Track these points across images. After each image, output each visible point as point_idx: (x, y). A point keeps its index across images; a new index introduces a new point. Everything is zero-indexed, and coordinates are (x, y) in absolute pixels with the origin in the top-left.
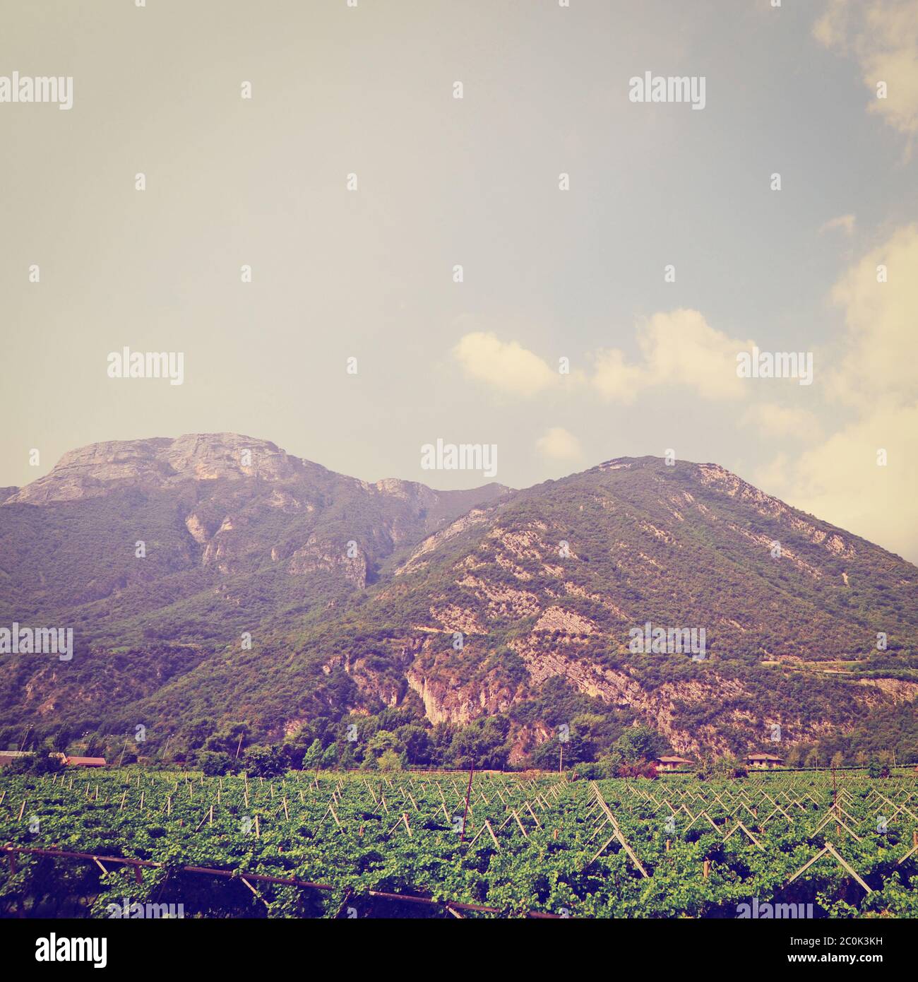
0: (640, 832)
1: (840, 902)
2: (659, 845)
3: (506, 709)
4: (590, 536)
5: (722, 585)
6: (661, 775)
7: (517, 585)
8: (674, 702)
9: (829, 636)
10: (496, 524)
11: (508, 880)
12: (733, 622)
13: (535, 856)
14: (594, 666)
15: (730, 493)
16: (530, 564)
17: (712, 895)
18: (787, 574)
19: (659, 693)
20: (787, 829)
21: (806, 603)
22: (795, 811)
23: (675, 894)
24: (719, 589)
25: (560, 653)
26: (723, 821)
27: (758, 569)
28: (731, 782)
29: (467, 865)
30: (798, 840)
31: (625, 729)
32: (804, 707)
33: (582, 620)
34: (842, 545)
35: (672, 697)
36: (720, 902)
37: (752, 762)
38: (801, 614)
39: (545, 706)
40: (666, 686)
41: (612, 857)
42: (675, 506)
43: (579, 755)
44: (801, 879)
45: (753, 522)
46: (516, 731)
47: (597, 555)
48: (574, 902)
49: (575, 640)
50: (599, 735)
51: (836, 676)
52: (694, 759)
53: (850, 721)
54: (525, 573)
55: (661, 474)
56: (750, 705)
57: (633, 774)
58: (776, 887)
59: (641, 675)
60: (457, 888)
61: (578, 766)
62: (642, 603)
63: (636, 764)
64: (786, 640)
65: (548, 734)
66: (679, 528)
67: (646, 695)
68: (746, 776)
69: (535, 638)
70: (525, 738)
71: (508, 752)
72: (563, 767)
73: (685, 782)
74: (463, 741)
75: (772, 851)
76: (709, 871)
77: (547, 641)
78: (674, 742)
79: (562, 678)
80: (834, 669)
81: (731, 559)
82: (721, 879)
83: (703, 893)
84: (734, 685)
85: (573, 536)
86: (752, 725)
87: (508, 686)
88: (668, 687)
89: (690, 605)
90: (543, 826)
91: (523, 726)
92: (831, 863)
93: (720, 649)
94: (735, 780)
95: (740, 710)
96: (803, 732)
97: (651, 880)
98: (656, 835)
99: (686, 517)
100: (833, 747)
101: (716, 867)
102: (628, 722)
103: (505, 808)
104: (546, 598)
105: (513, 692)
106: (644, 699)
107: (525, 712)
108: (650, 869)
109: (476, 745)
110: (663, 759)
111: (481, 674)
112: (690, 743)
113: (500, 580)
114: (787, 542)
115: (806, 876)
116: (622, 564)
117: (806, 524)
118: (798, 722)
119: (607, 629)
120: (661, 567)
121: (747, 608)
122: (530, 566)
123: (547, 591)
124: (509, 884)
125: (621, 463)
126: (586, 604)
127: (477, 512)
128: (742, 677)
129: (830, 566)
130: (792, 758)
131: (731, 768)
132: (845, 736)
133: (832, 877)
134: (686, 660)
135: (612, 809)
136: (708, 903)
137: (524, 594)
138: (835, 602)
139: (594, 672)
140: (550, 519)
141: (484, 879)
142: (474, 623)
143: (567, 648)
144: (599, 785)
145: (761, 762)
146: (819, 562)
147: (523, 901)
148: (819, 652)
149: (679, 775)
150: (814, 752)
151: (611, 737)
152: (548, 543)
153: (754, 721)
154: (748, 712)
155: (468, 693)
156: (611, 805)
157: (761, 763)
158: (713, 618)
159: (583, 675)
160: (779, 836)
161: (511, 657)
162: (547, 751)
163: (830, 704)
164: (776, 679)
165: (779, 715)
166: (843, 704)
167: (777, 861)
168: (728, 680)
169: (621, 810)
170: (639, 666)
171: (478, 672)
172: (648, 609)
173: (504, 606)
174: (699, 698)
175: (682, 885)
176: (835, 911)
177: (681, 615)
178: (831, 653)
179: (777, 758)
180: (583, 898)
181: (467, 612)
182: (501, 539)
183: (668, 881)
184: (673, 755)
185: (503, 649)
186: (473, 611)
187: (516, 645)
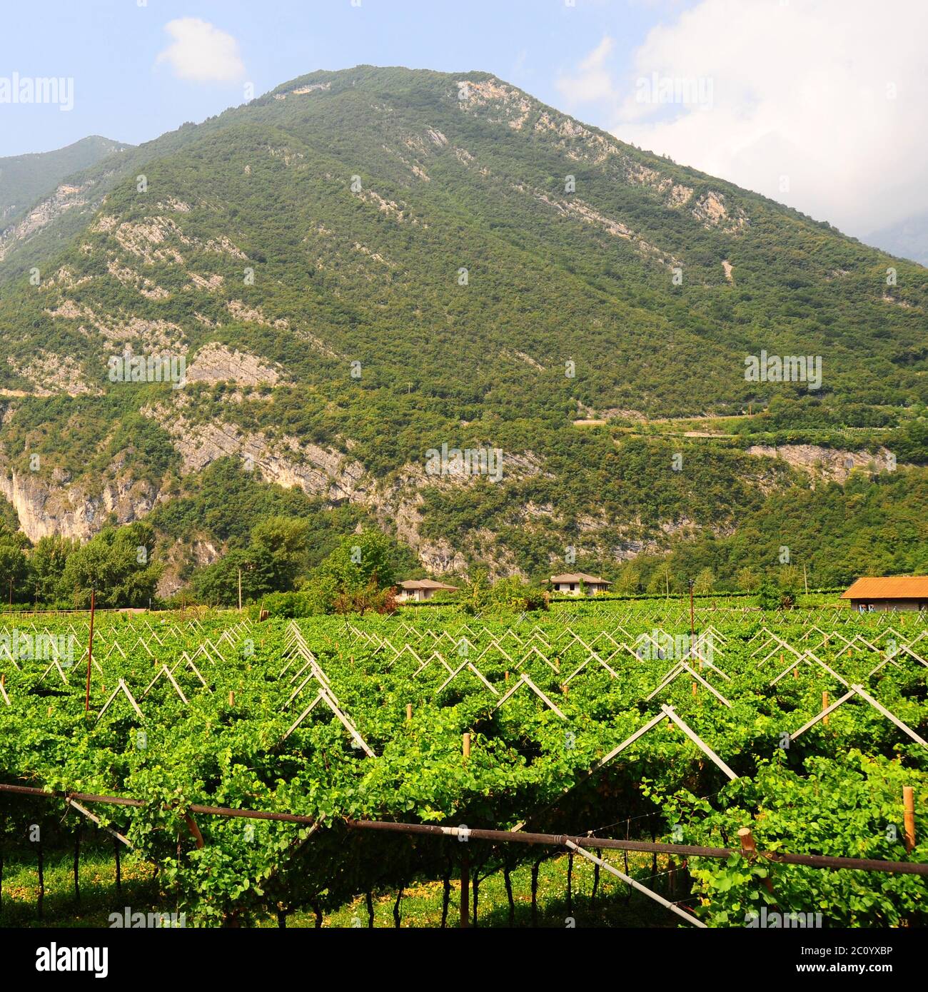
0: (366, 693)
1: (682, 792)
2: (396, 712)
3: (146, 513)
4: (266, 218)
5: (501, 291)
6: (404, 609)
7: (149, 311)
8: (422, 492)
9: (695, 374)
10: (102, 208)
11: (157, 762)
12: (521, 355)
13: (199, 729)
14: (286, 439)
15: (513, 124)
16: (167, 274)
17: (475, 782)
18: (619, 268)
19: (397, 479)
20: (607, 689)
21: (654, 318)
22: (624, 661)
23: (414, 780)
24: (496, 299)
25: (228, 420)
26: (502, 677)
27: (565, 260)
28: (520, 617)
29: (96, 743)
30: (625, 704)
31: (341, 537)
32: (647, 495)
33: (261, 364)
34: (722, 209)
35: (419, 485)
36: (487, 792)
37: (557, 586)
38: (645, 337)
39: (210, 506)
40: (408, 467)
41: (318, 729)
42: (413, 155)
43: (269, 581)
44: (621, 759)
45: (556, 175)
46: (165, 547)
47: (280, 251)
48: (258, 792)
49: (255, 396)
50: (300, 549)
51: (706, 442)
52: (459, 582)
53: (730, 518)
54: (159, 289)
55: (386, 97)
56: (554, 495)
57: (357, 608)
58: (579, 771)
59: (365, 450)
60: (82, 774)
61: (267, 598)
62: (362, 329)
63: (362, 593)
64: (616, 383)
65: (216, 549)
66: (421, 194)
67: (375, 483)
68: (545, 608)
69: (184, 397)
70: (181, 557)
71: (154, 581)
72: (244, 599)
73: (442, 619)
74: (83, 566)
75: (578, 719)
76: (473, 748)
77: (205, 401)
78: (425, 558)
79: (234, 460)
80: (703, 430)
81: (517, 244)
82: (493, 760)
83: (459, 777)
84: (525, 461)
85: (237, 219)
86: (557, 527)
87: (147, 478)
88: (413, 468)
89: (445, 330)
90: (213, 688)
91: (176, 538)
92: (675, 738)
93: (500, 402)
94: (526, 614)
95: (537, 502)
96: (646, 536)
97: (380, 761)
98: (391, 698)
99: (432, 173)
100: (698, 561)
101: (484, 743)
102: (348, 527)
103: (153, 663)
104: (199, 329)
105: (155, 487)
106: (372, 488)
107: (178, 517)
108: (379, 746)
109: (104, 571)
110: (405, 584)
111: (101, 459)
112: (452, 558)
113: (119, 303)
114: (620, 209)
115: (630, 754)
116: (325, 263)
117: (655, 175)
118: (638, 521)
119: (304, 376)
120: (393, 266)
121: (547, 330)
122: (166, 276)
123: (199, 317)
124: (159, 767)
125: (312, 82)
126: (266, 335)
127: (68, 189)
128: (538, 448)
129: (699, 249)
130: (625, 579)
131: (519, 595)
132: (719, 543)
133: (675, 757)
134: (442, 423)
135: (323, 661)
136: (467, 793)
137: (161, 326)
138: (707, 313)
139: (287, 448)
140: (195, 191)
141: (122, 762)
142: (83, 378)
143: (239, 412)
144: (302, 626)
145: (572, 586)
146: (678, 243)
147: (179, 789)
148: (676, 402)
149: (433, 608)
150: (664, 569)
151: (320, 552)
152: (195, 235)
153: (560, 520)
154: (550, 506)
155: (84, 490)
156: (322, 655)
157: (572, 588)
158: (487, 350)
159: (268, 454)
160: (592, 698)
161: (147, 431)
162: (218, 577)
163: (695, 490)
164: (599, 450)
165: (603, 510)
166: (718, 489)
167: (586, 734)
168: (515, 454)
169: (337, 662)
170: (361, 436)
171: (97, 457)
172: (374, 339)
173: (128, 346)
174: (465, 484)
175: (429, 768)
176: (671, 805)
177: (430, 347)
178: (697, 402)
179: (599, 580)
180: (273, 786)
181: (69, 360)
182: (114, 233)
183: (407, 762)
184: (424, 577)
185: (133, 417)
186: (79, 358)
187: (155, 410)
